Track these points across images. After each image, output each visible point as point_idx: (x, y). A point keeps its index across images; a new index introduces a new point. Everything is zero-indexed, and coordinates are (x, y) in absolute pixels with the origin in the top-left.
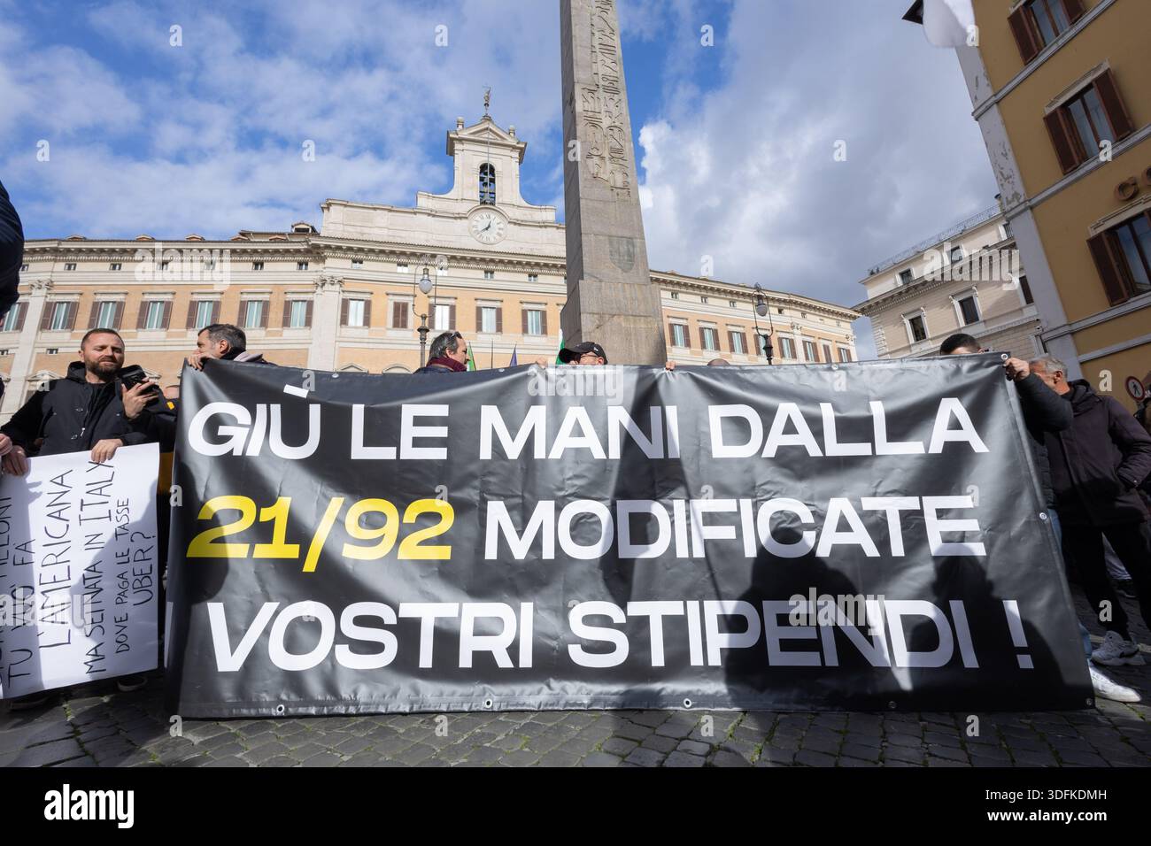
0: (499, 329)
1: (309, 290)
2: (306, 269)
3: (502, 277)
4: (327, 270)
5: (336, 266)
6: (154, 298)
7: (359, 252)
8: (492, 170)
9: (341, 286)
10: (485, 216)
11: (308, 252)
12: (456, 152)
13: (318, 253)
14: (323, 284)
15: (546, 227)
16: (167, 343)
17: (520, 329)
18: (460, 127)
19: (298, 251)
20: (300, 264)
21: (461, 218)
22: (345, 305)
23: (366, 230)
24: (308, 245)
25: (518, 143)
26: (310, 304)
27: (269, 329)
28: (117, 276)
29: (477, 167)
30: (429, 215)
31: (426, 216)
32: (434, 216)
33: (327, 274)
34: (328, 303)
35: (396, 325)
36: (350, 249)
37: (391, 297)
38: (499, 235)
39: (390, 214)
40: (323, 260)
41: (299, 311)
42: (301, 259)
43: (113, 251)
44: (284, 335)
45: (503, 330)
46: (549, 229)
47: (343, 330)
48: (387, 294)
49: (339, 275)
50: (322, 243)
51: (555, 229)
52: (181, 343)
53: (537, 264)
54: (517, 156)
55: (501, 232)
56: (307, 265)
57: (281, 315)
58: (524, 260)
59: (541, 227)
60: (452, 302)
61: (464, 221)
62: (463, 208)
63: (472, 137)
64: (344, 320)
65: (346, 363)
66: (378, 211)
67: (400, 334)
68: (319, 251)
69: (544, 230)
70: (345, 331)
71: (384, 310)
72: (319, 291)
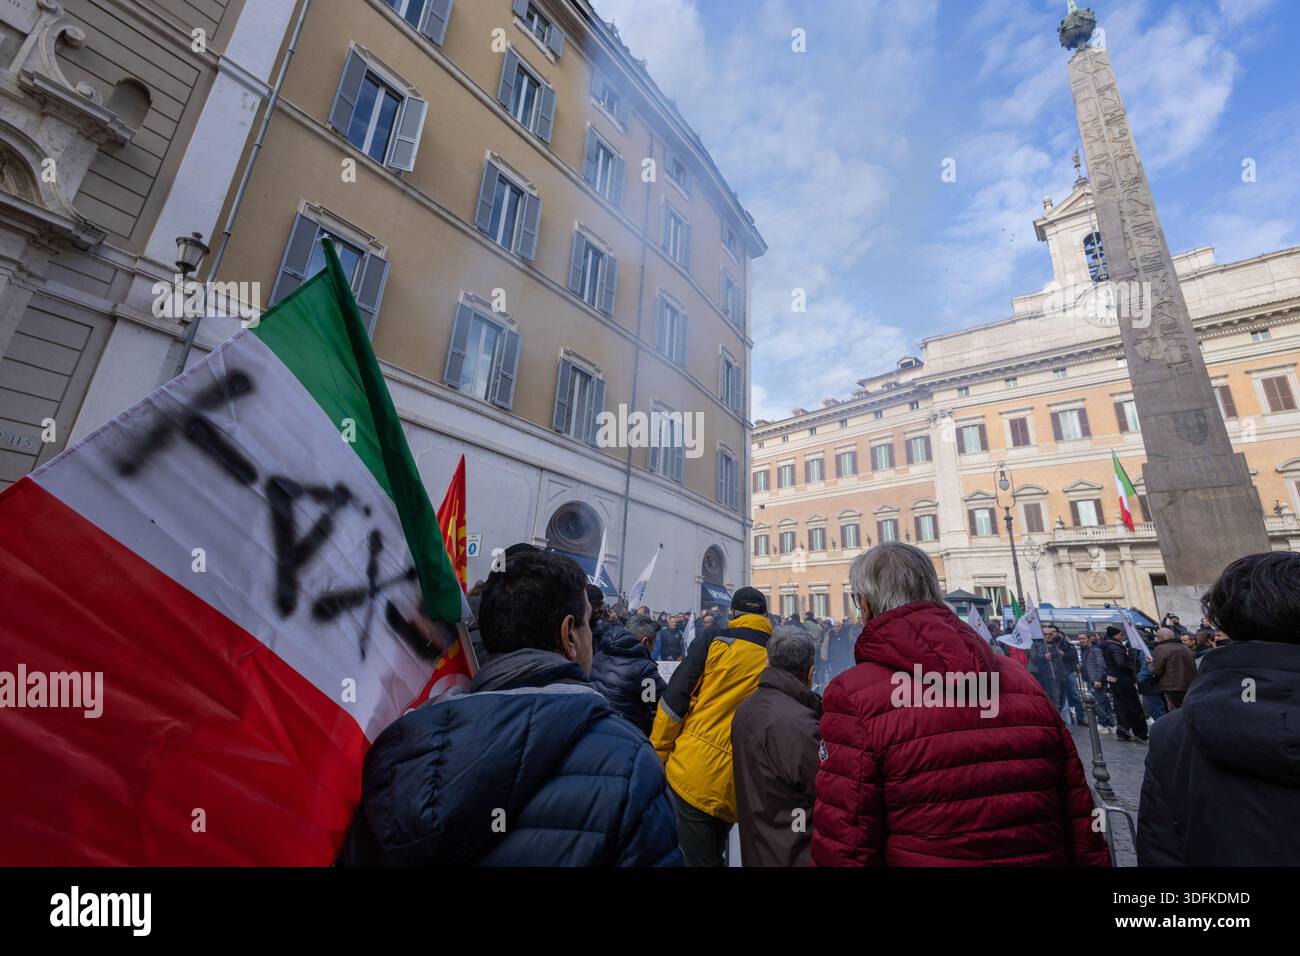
1: (925, 426)
2: (918, 407)
4: (936, 404)
5: (944, 399)
6: (812, 457)
7: (962, 381)
9: (952, 416)
11: (915, 392)
12: (1048, 236)
13: (926, 393)
14: (936, 419)
15: (1201, 276)
16: (826, 492)
18: (1049, 207)
19: (907, 394)
20: (912, 404)
22: (960, 434)
23: (966, 356)
24: (916, 387)
26: (927, 439)
27: (896, 468)
28: (787, 446)
29: (1079, 242)
30: (1030, 318)
31: (1026, 322)
32: (1036, 317)
33: (937, 408)
34: (945, 434)
35: (1016, 443)
36: (954, 380)
37: (1005, 416)
39: (987, 331)
40: (931, 396)
41: (918, 448)
42: (910, 400)
43: (781, 429)
44: (910, 471)
47: (962, 458)
48: (1001, 414)
49: (948, 406)
50: (927, 382)
51: (1219, 274)
52: (836, 490)
56: (917, 403)
57: (904, 454)
59: (1193, 279)
60: (1080, 405)
63: (1066, 213)
64: (962, 449)
65: (972, 491)
66: (974, 334)
67: (1023, 451)
68: (926, 389)
69: (1198, 281)
70: (966, 459)
71: (1001, 430)
72: (932, 425)
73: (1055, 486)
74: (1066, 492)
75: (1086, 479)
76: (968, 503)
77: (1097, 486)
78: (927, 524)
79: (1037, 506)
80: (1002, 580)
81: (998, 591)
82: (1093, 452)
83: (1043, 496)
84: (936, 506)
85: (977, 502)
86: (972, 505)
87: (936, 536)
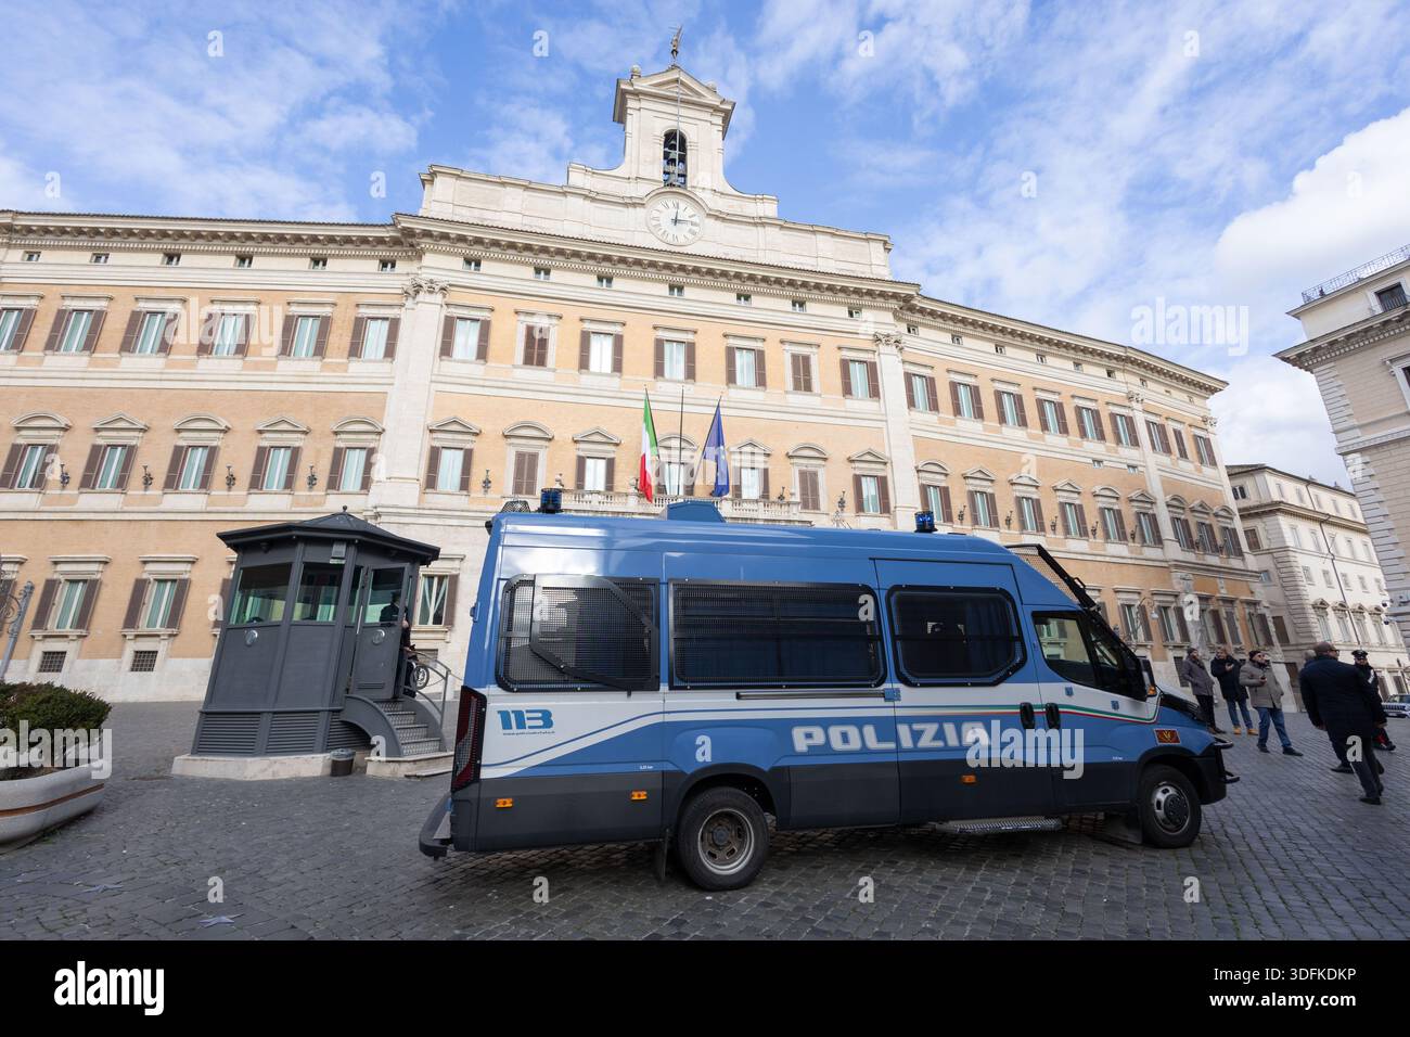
0: (691, 373)
1: (396, 302)
2: (393, 268)
3: (697, 297)
4: (423, 270)
5: (440, 265)
6: (152, 306)
8: (683, 141)
9: (444, 296)
10: (670, 204)
11: (396, 242)
12: (629, 111)
13: (412, 246)
14: (417, 292)
15: (763, 224)
16: (164, 377)
17: (723, 376)
18: (637, 76)
19: (380, 241)
20: (384, 262)
21: (634, 205)
22: (449, 326)
23: (488, 215)
24: (397, 230)
25: (721, 103)
26: (394, 324)
27: (325, 360)
28: (100, 272)
29: (660, 132)
30: (586, 197)
31: (580, 201)
32: (593, 199)
33: (425, 276)
34: (423, 321)
35: (528, 360)
36: (462, 239)
37: (521, 318)
38: (694, 233)
39: (526, 193)
40: (419, 255)
41: (376, 334)
42: (385, 254)
43: (96, 232)
44: (350, 371)
45: (698, 376)
46: (768, 229)
47: (444, 363)
48: (517, 313)
49: (443, 279)
50: (418, 226)
51: (777, 229)
52: (188, 377)
53: (752, 277)
54: (720, 122)
55: (694, 228)
56: (393, 263)
57: (347, 340)
58: (732, 269)
59: (756, 224)
60: (617, 329)
61: (639, 210)
62: (640, 190)
63: (654, 90)
64: (446, 349)
65: (445, 416)
66: (509, 189)
67: (534, 374)
68: (414, 241)
69: (760, 229)
70: (447, 366)
71: (509, 337)
72: (409, 303)
73: (563, 432)
74: (576, 442)
75: (604, 428)
76: (435, 435)
77: (616, 441)
78: (355, 462)
79: (534, 457)
80: (456, 564)
81: (446, 582)
82: (620, 395)
83: (546, 443)
84: (379, 433)
85: (450, 436)
86: (441, 440)
87: (366, 484)
